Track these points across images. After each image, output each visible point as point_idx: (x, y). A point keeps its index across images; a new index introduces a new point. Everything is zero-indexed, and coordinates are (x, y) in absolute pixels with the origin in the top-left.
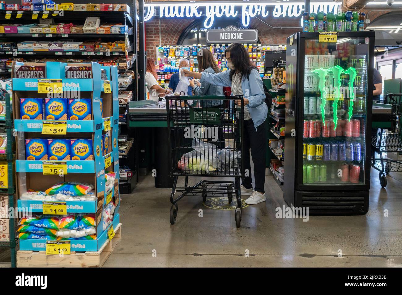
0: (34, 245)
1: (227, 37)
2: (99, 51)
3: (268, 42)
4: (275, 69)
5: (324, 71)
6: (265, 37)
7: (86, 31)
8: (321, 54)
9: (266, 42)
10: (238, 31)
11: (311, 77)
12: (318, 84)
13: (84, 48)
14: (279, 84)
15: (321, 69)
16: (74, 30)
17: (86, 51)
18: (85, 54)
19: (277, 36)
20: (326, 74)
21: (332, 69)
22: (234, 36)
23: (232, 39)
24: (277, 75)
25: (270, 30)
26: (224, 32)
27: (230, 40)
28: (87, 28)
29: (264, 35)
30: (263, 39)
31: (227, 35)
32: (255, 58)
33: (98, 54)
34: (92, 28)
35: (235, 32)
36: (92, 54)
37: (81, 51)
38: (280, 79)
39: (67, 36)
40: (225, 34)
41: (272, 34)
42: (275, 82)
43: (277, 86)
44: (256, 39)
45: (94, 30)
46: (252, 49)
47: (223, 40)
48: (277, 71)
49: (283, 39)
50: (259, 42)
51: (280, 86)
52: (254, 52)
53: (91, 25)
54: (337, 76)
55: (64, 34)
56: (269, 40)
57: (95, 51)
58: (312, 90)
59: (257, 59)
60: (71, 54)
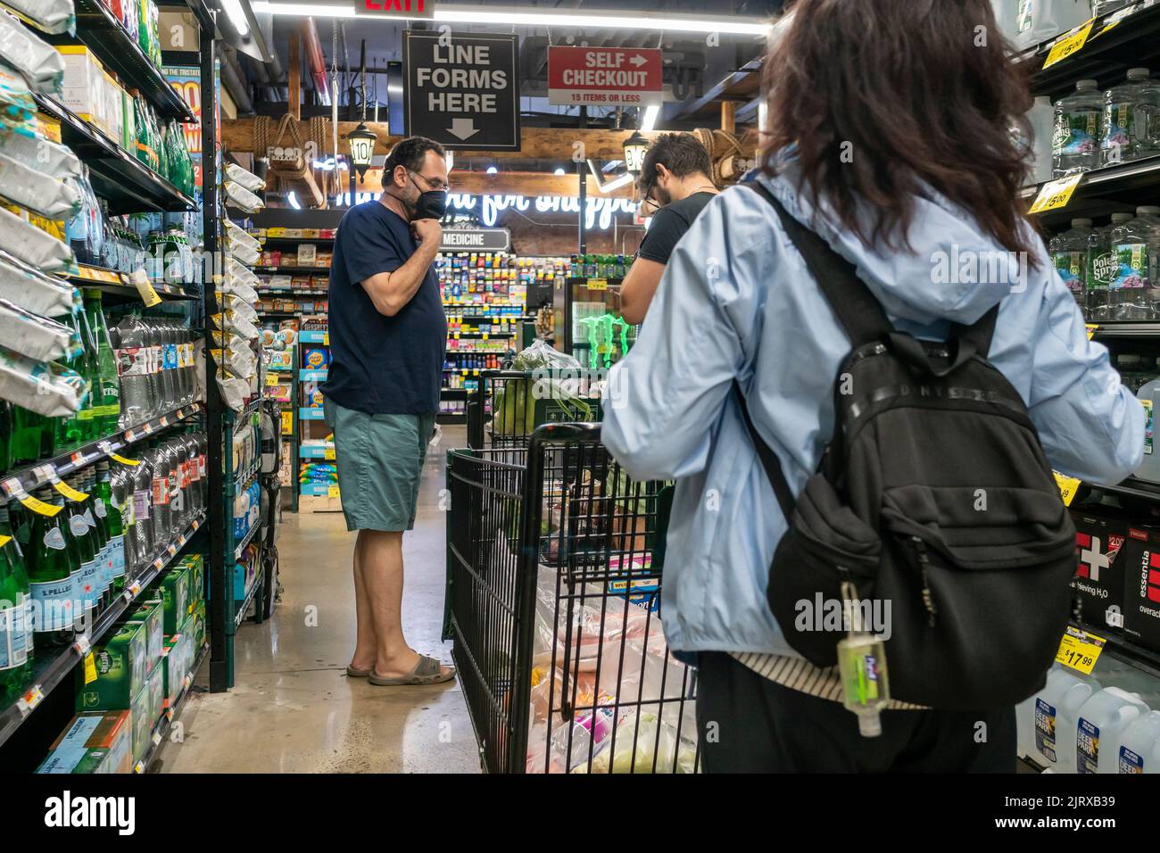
0: (317, 490)
1: (455, 241)
2: (317, 289)
3: (528, 250)
4: (540, 311)
5: (594, 321)
6: (523, 241)
7: (301, 263)
8: (591, 300)
9: (525, 250)
10: (475, 230)
11: (580, 327)
12: (588, 334)
13: (297, 285)
14: (547, 332)
15: (591, 318)
16: (285, 261)
17: (300, 289)
18: (299, 292)
19: (543, 239)
20: (596, 324)
21: (603, 318)
22: (468, 239)
23: (465, 246)
24: (543, 319)
25: (531, 228)
26: (451, 233)
27: (461, 246)
28: (303, 260)
29: (520, 237)
30: (520, 244)
31: (455, 237)
32: (505, 279)
33: (315, 293)
34: (309, 260)
35: (469, 233)
36: (308, 292)
37: (293, 289)
38: (547, 326)
39: (275, 269)
40: (453, 235)
41: (536, 235)
42: (541, 328)
43: (543, 334)
44: (507, 246)
45: (312, 263)
46: (501, 263)
47: (448, 246)
48: (544, 314)
49: (555, 244)
50: (512, 251)
51: (548, 334)
52: (504, 268)
53: (306, 256)
54: (608, 327)
55: (272, 267)
56: (530, 246)
57: (312, 289)
58: (581, 342)
59: (509, 281)
60: (280, 292)
